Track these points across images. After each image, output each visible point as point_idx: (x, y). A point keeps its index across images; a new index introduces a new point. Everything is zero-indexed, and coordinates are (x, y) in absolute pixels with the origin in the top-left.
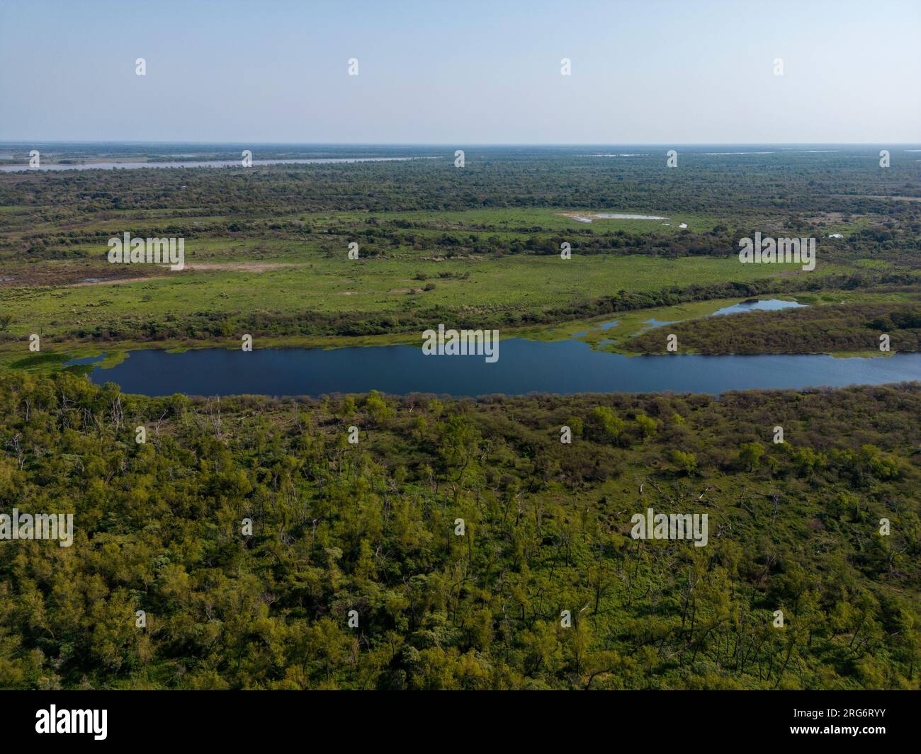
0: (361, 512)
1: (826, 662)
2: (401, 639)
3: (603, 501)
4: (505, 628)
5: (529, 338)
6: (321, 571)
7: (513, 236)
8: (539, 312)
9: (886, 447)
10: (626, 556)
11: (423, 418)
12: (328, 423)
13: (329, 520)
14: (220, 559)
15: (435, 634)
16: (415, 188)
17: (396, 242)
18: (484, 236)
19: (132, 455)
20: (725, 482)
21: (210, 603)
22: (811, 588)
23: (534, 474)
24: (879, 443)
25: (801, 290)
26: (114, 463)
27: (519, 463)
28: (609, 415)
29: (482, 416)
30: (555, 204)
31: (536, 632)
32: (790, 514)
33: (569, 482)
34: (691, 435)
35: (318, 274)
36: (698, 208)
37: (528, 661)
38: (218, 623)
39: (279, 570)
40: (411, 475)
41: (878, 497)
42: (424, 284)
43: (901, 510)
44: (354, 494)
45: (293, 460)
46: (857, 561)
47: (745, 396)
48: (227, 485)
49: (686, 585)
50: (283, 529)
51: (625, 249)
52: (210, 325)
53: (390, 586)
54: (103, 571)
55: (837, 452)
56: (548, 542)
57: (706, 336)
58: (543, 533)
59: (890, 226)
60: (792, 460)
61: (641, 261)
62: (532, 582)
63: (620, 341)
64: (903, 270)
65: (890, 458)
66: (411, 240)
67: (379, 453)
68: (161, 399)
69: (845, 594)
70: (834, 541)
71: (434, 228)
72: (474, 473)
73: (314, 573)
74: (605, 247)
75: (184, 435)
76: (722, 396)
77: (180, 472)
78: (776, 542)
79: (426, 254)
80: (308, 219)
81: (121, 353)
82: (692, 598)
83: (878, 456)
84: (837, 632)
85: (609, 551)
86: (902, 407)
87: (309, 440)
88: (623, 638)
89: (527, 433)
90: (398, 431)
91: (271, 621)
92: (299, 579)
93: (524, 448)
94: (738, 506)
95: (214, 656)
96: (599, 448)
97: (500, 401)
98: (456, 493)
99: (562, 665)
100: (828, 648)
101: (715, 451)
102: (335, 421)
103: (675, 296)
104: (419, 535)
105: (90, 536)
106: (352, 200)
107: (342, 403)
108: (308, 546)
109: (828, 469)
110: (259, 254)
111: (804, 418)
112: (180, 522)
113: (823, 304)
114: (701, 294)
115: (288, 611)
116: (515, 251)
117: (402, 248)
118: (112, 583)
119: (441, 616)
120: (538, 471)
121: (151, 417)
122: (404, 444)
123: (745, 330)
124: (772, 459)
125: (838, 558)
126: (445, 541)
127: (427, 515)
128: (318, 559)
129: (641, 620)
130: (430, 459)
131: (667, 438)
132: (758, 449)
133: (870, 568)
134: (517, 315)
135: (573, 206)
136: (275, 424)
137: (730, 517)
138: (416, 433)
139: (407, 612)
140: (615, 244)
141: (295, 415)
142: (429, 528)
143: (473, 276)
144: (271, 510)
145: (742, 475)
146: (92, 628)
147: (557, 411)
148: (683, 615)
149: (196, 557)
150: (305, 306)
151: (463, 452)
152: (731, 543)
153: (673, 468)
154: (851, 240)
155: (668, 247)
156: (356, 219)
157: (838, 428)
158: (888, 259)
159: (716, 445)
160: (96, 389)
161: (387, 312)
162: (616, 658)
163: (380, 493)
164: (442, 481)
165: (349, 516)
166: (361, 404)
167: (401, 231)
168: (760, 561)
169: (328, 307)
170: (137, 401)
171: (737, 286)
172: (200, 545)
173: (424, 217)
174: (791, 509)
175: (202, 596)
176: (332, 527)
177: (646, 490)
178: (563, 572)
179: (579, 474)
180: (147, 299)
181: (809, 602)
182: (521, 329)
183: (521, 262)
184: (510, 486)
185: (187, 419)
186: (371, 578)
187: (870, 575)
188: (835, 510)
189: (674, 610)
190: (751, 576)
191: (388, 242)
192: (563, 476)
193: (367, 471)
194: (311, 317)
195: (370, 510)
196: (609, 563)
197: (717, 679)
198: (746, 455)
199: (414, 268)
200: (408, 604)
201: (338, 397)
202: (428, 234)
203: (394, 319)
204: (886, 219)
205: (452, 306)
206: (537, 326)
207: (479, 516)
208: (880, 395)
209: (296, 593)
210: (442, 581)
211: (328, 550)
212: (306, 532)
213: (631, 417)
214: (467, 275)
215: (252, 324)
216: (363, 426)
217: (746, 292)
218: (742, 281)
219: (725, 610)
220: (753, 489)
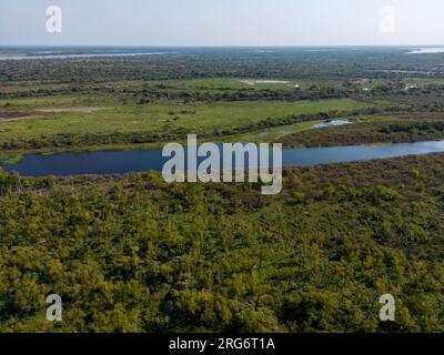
0: (147, 229)
1: (362, 282)
2: (169, 286)
3: (262, 217)
4: (218, 278)
6: (129, 258)
7: (217, 92)
8: (230, 129)
9: (388, 186)
10: (273, 241)
12: (129, 187)
13: (132, 233)
14: (78, 255)
15: (185, 283)
16: (166, 68)
17: (158, 96)
18: (202, 92)
19: (28, 207)
20: (317, 205)
21: (74, 276)
22: (355, 250)
23: (230, 206)
24: (385, 184)
25: (350, 115)
26: (19, 211)
27: (223, 201)
30: (237, 76)
31: (233, 279)
32: (346, 218)
33: (246, 209)
34: (302, 184)
35: (119, 113)
36: (304, 77)
37: (229, 293)
38: (79, 285)
39: (108, 259)
40: (171, 209)
41: (384, 208)
42: (173, 116)
43: (394, 214)
44: (144, 220)
45: (113, 205)
46: (375, 237)
47: (325, 165)
48: (79, 219)
49: (300, 253)
50: (108, 240)
51: (270, 97)
52: (65, 140)
53: (163, 263)
54: (17, 265)
55: (366, 189)
56: (237, 237)
57: (308, 138)
58: (235, 233)
59: (390, 84)
60: (347, 194)
61: (277, 103)
62: (230, 256)
64: (395, 105)
65: (389, 191)
66: (166, 95)
67: (155, 200)
68: (41, 178)
69: (370, 252)
70: (365, 229)
71: (177, 88)
72: (202, 207)
73: (125, 259)
74: (260, 96)
75: (55, 196)
76: (315, 166)
77: (54, 214)
78: (339, 231)
79: (174, 102)
80: (112, 85)
81: (18, 156)
82: (303, 258)
83: (384, 190)
84: (366, 269)
85: (265, 240)
86: (394, 167)
87: (120, 195)
88: (272, 278)
89: (226, 187)
90: (164, 189)
91: (105, 283)
92: (118, 262)
93: (225, 194)
94: (323, 215)
95: (78, 302)
98: (193, 217)
99: (245, 293)
100: (362, 276)
101: (312, 191)
102: (132, 186)
103: (293, 120)
104: (176, 237)
105: (9, 248)
106: (135, 74)
107: (135, 177)
108: (122, 246)
109: (362, 197)
110: (88, 103)
111: (351, 174)
112: (56, 238)
113: (360, 121)
114: (306, 118)
115: (113, 278)
116: (217, 99)
117: (162, 99)
118: (23, 270)
119: (188, 275)
120: (232, 205)
121: (37, 187)
122: (167, 195)
123: (326, 135)
124: (338, 193)
125: (366, 237)
126: (189, 240)
127: (180, 228)
128: (127, 252)
129: (280, 270)
130: (180, 201)
131: (291, 186)
132: (332, 189)
133: (380, 240)
134: (220, 131)
135: (245, 77)
136: (103, 188)
137: (320, 221)
138: (173, 190)
139: (172, 274)
140: (265, 95)
141: (112, 183)
142: (181, 234)
143: (198, 112)
144: (102, 229)
145: (324, 201)
146: (14, 293)
148: (299, 266)
149: (65, 255)
150: (114, 129)
151: (196, 198)
152: (320, 232)
153: (294, 200)
154: (372, 91)
155: (290, 96)
156: (137, 84)
157: (366, 178)
158: (389, 100)
159: (313, 188)
160: (7, 174)
161: (156, 131)
162: (270, 288)
163: (156, 219)
164: (186, 211)
165: (141, 231)
166: (145, 177)
167: (160, 90)
168: (333, 240)
169: (125, 129)
170: (28, 180)
171: (322, 114)
172: (67, 249)
173: (172, 83)
174: (346, 216)
175: (70, 273)
176: (133, 237)
178: (245, 250)
179: (251, 205)
180: (30, 127)
181: (355, 257)
182: (222, 137)
183: (221, 105)
184: (219, 212)
185: (56, 188)
186: (154, 259)
187: (380, 243)
188: (365, 215)
189: (295, 264)
190: (329, 247)
191: (154, 95)
192: (243, 206)
193: (149, 209)
194: (117, 134)
195: (152, 227)
196: (266, 245)
197: (314, 293)
198: (326, 192)
199: (169, 109)
200: (172, 270)
201: (133, 174)
202: (174, 91)
203: (160, 134)
204: (388, 81)
205: (188, 127)
206: (229, 136)
207: (205, 227)
208: (385, 163)
209: (117, 269)
210: (188, 258)
211: (132, 247)
212: (121, 240)
214: (195, 111)
215: (87, 139)
216: (146, 188)
217: (326, 117)
218: (323, 111)
219: (317, 262)
220: (329, 208)
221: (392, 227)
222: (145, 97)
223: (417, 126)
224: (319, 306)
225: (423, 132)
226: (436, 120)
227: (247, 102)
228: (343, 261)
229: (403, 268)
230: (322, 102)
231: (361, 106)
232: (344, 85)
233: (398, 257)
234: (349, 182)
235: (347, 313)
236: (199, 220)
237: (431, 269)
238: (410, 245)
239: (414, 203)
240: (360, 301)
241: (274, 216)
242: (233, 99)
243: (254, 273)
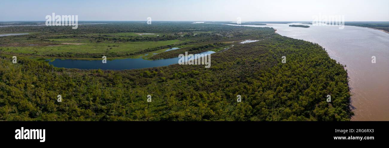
0: (97, 92)
1: (193, 106)
3: (148, 88)
5: (131, 58)
6: (88, 102)
7: (127, 38)
8: (133, 53)
9: (195, 70)
10: (154, 97)
11: (110, 75)
12: (90, 75)
13: (90, 93)
14: (69, 97)
16: (108, 29)
17: (104, 39)
18: (122, 38)
19: (55, 78)
20: (171, 81)
21: (67, 104)
22: (188, 95)
23: (134, 85)
25: (178, 46)
26: (52, 79)
27: (130, 83)
28: (148, 72)
29: (122, 74)
30: (135, 32)
32: (183, 84)
33: (141, 86)
34: (164, 74)
35: (89, 46)
36: (160, 32)
39: (80, 101)
40: (107, 85)
41: (196, 78)
42: (110, 48)
43: (200, 79)
44: (96, 89)
45: (83, 81)
46: (195, 89)
47: (172, 65)
48: (71, 85)
49: (166, 100)
50: (81, 94)
51: (148, 40)
52: (69, 55)
53: (103, 105)
54: (49, 97)
55: (188, 72)
56: (137, 97)
57: (164, 55)
58: (136, 95)
59: (189, 34)
60: (182, 75)
61: (151, 42)
62: (134, 104)
63: (149, 58)
64: (192, 41)
65: (196, 71)
66: (107, 39)
67: (101, 81)
68: (60, 68)
69: (194, 95)
70: (191, 87)
71: (112, 37)
72: (121, 85)
73: (87, 102)
74: (144, 40)
75: (64, 75)
76: (169, 66)
77: (63, 82)
78: (181, 89)
79: (110, 42)
81: (54, 59)
82: (168, 102)
83: (195, 72)
84: (194, 101)
87: (87, 78)
88: (155, 111)
89: (132, 77)
90: (105, 77)
92: (83, 102)
93: (131, 80)
94: (174, 85)
96: (147, 79)
97: (126, 71)
98: (117, 89)
100: (193, 104)
101: (169, 76)
102: (92, 75)
103: (158, 48)
104: (109, 96)
105: (47, 91)
107: (93, 71)
108: (86, 97)
109: (187, 75)
110: (79, 42)
112: (62, 90)
113: (182, 47)
114: (163, 48)
115: (81, 107)
116: (128, 41)
118: (50, 99)
121: (58, 71)
122: (106, 80)
123: (171, 54)
124: (178, 76)
125: (192, 90)
126: (115, 98)
127: (111, 93)
128: (88, 99)
129: (158, 108)
130: (111, 82)
131: (160, 75)
132: (176, 74)
133: (197, 90)
134: (129, 54)
135: (138, 32)
136: (80, 74)
137: (173, 87)
138: (108, 77)
140: (146, 39)
142: (111, 95)
143: (120, 46)
144: (79, 90)
145: (174, 79)
147: (138, 72)
148: (166, 105)
149: (65, 97)
150: (86, 52)
151: (119, 81)
152: (174, 91)
153: (161, 80)
154: (184, 36)
155: (156, 39)
156: (97, 35)
157: (188, 68)
158: (190, 39)
160: (49, 65)
161: (103, 53)
162: (154, 114)
163: (100, 89)
164: (114, 87)
165: (94, 92)
166: (97, 71)
167: (105, 37)
168: (179, 93)
169: (91, 52)
170: (56, 68)
171: (169, 46)
172: (66, 95)
173: (110, 35)
174: (183, 83)
175: (65, 103)
176: (91, 94)
177: (156, 85)
178: (140, 102)
179: (143, 84)
180: (59, 49)
181: (188, 98)
182: (130, 56)
183: (129, 43)
184: (129, 87)
185: (64, 72)
186: (99, 104)
187: (197, 91)
188: (190, 82)
190: (178, 96)
191: (103, 39)
192: (140, 84)
193: (98, 84)
194: (87, 54)
195: (99, 92)
198: (174, 76)
199: (108, 44)
201: (92, 70)
204: (188, 33)
205: (115, 52)
206: (133, 56)
207: (122, 93)
211: (90, 98)
212: (85, 95)
213: (152, 72)
214: (119, 46)
215: (77, 55)
216: (97, 76)
217: (170, 47)
218: (169, 45)
219: (174, 103)
220: (176, 82)
221: (200, 84)
222: (99, 40)
223: (200, 47)
224: (177, 117)
225: (202, 49)
226: (205, 45)
227: (139, 42)
228: (184, 100)
229: (207, 97)
230: (168, 41)
231: (182, 42)
232: (175, 35)
233: (204, 94)
234: (182, 70)
235: (189, 117)
236: (120, 90)
237: (216, 94)
238: (207, 89)
239: (205, 74)
240: (193, 112)
241: (153, 88)
242: (134, 41)
243: (146, 110)
